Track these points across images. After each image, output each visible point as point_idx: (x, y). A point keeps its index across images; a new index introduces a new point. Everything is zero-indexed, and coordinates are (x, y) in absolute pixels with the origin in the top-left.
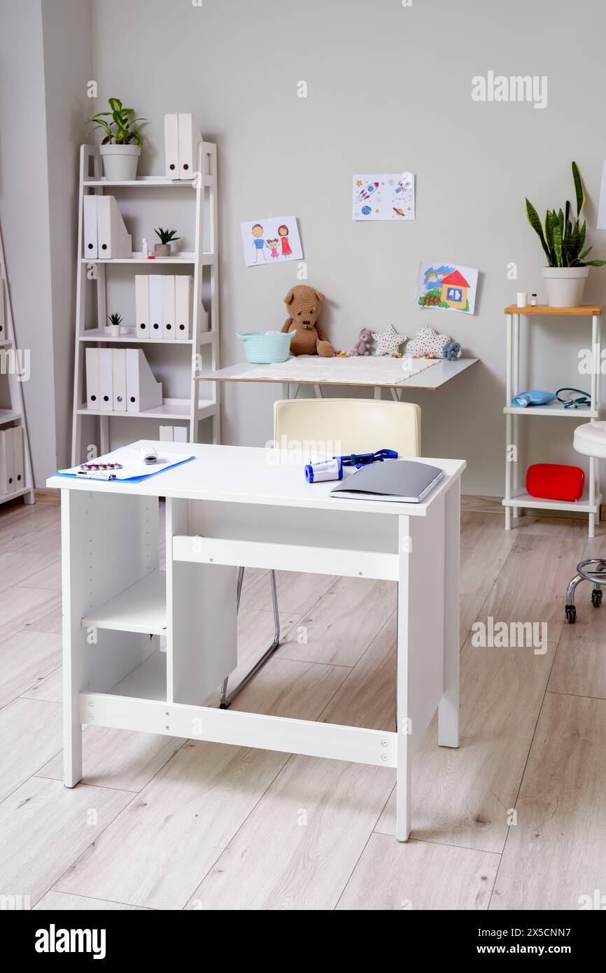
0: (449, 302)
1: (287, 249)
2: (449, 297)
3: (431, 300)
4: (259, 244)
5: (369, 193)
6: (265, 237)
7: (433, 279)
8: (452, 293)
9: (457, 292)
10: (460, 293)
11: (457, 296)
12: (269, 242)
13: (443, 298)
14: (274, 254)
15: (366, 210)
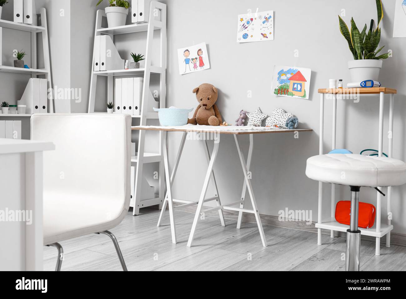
0: (294, 92)
1: (202, 64)
2: (294, 89)
3: (282, 91)
4: (187, 61)
5: (247, 25)
6: (190, 57)
7: (284, 77)
8: (295, 86)
9: (299, 85)
10: (301, 86)
11: (299, 88)
12: (193, 59)
13: (290, 90)
14: (195, 67)
15: (245, 36)
